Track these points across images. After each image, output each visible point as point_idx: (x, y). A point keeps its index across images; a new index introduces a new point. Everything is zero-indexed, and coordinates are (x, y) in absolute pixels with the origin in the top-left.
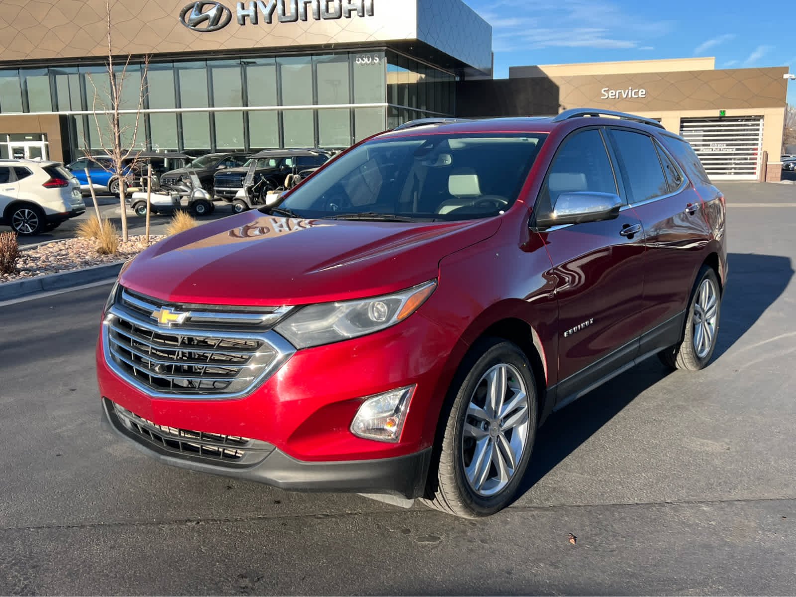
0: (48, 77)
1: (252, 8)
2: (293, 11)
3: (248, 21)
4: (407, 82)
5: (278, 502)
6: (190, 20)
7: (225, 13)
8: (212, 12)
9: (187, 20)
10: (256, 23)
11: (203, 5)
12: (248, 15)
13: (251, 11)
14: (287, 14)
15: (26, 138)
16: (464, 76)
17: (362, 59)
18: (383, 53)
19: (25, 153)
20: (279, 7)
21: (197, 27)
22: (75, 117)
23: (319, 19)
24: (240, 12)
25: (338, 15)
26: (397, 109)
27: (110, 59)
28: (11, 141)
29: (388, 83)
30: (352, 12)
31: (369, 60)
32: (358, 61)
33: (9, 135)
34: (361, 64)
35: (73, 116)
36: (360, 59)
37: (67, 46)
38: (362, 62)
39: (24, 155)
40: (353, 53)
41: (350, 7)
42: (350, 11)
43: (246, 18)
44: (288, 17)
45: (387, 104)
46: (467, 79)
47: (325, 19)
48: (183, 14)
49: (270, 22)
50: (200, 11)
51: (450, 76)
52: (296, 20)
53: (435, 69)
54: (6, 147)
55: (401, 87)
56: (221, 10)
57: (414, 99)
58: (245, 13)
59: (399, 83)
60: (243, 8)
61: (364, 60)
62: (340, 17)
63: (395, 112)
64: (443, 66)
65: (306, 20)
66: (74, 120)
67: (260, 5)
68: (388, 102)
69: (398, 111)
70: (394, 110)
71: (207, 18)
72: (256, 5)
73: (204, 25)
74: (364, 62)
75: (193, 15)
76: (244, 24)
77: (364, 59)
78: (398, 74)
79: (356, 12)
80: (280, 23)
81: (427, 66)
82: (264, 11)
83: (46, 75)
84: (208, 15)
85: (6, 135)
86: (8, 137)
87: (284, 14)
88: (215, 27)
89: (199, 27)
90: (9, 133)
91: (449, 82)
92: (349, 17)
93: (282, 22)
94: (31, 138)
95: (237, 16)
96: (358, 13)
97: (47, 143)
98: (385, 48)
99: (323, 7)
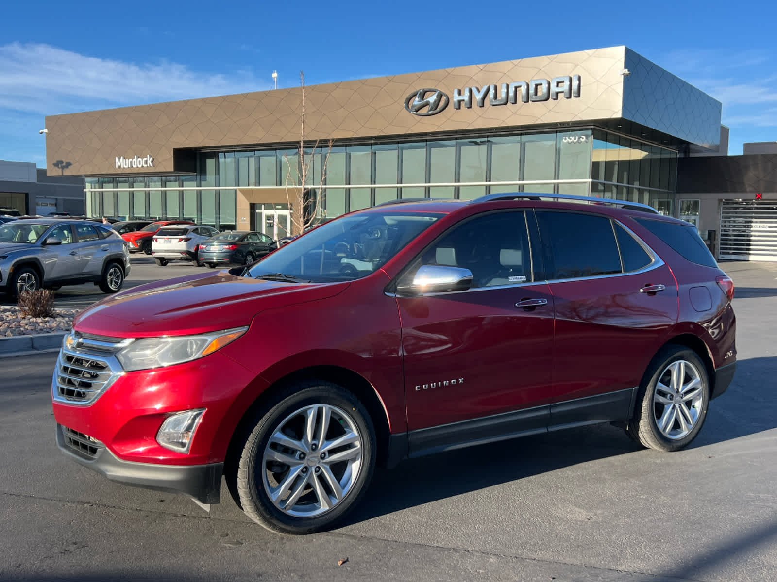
1: (467, 94)
2: (504, 95)
3: (463, 104)
4: (617, 159)
5: (162, 501)
6: (413, 106)
7: (444, 98)
8: (432, 99)
9: (410, 106)
10: (470, 107)
11: (425, 92)
12: (463, 100)
13: (466, 97)
14: (499, 98)
15: (277, 207)
16: (689, 153)
17: (569, 138)
18: (590, 132)
19: (275, 220)
20: (492, 91)
21: (418, 112)
22: (316, 190)
23: (528, 102)
24: (456, 98)
25: (546, 97)
26: (604, 185)
27: (302, 143)
28: (265, 209)
29: (594, 160)
30: (559, 94)
31: (575, 139)
32: (566, 139)
33: (264, 204)
34: (568, 142)
36: (567, 138)
38: (568, 139)
39: (274, 221)
40: (561, 132)
41: (558, 90)
42: (557, 93)
43: (462, 102)
44: (499, 100)
45: (591, 180)
46: (692, 155)
47: (533, 101)
48: (408, 100)
49: (483, 106)
50: (423, 99)
51: (671, 153)
52: (506, 103)
53: (652, 146)
54: (261, 214)
55: (609, 165)
56: (440, 96)
57: (625, 175)
58: (461, 98)
59: (607, 160)
60: (460, 94)
61: (570, 139)
62: (547, 99)
63: (601, 187)
64: (662, 143)
65: (515, 103)
66: (315, 193)
67: (474, 90)
68: (592, 178)
69: (604, 187)
70: (599, 185)
71: (427, 104)
72: (471, 91)
73: (424, 111)
74: (571, 141)
75: (416, 101)
76: (459, 108)
77: (571, 137)
78: (606, 151)
79: (563, 94)
80: (491, 106)
81: (642, 143)
82: (478, 97)
84: (429, 101)
85: (262, 204)
86: (263, 206)
87: (495, 98)
88: (435, 111)
89: (420, 112)
90: (264, 202)
91: (670, 158)
92: (557, 99)
93: (493, 105)
94: (280, 207)
95: (454, 101)
96: (565, 95)
97: (292, 211)
98: (592, 127)
99: (532, 91)
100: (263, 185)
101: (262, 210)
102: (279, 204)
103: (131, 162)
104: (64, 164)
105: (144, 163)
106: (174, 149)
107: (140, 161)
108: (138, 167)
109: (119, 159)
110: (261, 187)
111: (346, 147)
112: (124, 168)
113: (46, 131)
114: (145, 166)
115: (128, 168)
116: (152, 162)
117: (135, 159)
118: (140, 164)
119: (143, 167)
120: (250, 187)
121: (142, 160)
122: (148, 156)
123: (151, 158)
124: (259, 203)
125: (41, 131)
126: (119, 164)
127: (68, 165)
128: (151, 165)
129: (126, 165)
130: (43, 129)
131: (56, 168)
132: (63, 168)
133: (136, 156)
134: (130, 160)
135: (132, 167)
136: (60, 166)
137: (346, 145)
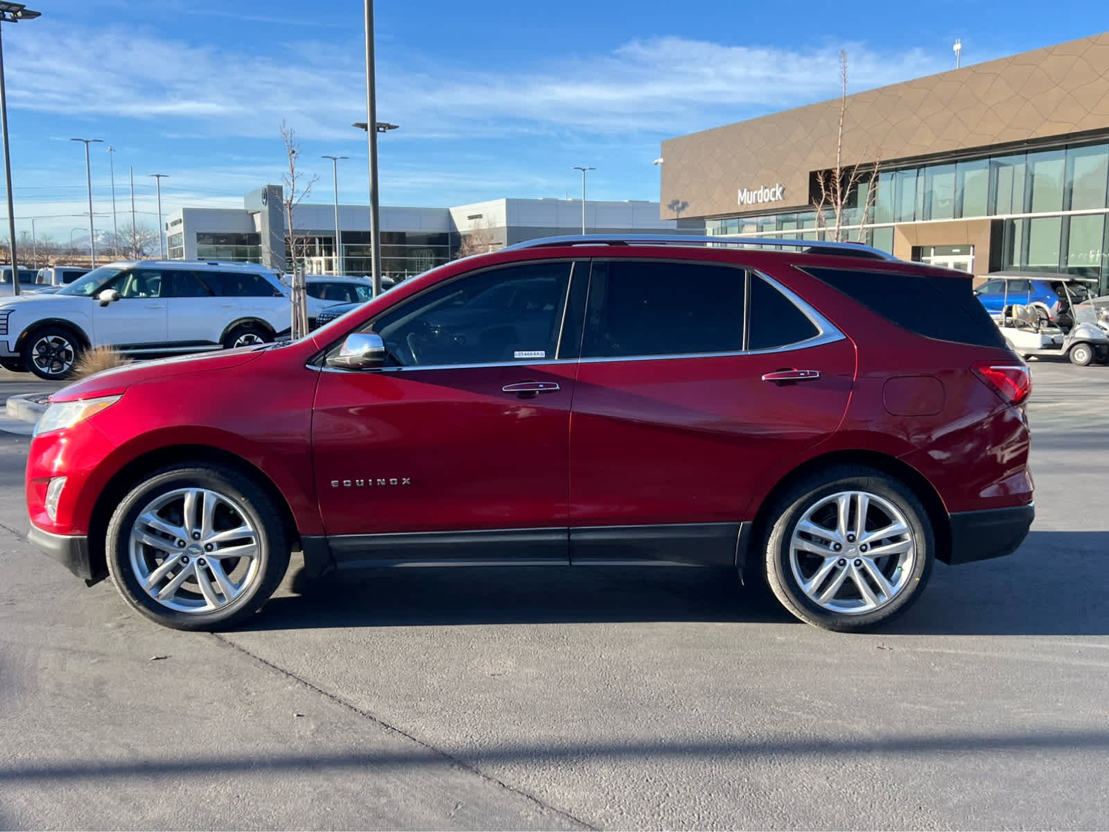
0: (987, 171)
15: (954, 251)
22: (1015, 221)
28: (935, 254)
33: (934, 248)
35: (1012, 220)
37: (1008, 127)
66: (1013, 226)
83: (986, 168)
85: (931, 247)
86: (932, 250)
90: (934, 245)
94: (958, 251)
97: (974, 257)
100: (936, 218)
101: (930, 256)
102: (955, 247)
103: (756, 195)
104: (680, 205)
105: (771, 196)
106: (810, 172)
107: (767, 194)
108: (764, 202)
109: (742, 192)
110: (933, 221)
111: (1067, 148)
112: (747, 204)
113: (661, 160)
114: (773, 199)
115: (753, 204)
116: (782, 193)
117: (761, 191)
118: (766, 198)
119: (770, 201)
120: (917, 222)
121: (770, 191)
122: (777, 184)
123: (781, 188)
124: (927, 247)
125: (656, 161)
126: (742, 200)
127: (685, 205)
128: (781, 198)
129: (750, 200)
130: (657, 159)
131: (672, 210)
132: (679, 210)
133: (762, 187)
134: (756, 192)
135: (757, 202)
136: (675, 208)
137: (1067, 145)
